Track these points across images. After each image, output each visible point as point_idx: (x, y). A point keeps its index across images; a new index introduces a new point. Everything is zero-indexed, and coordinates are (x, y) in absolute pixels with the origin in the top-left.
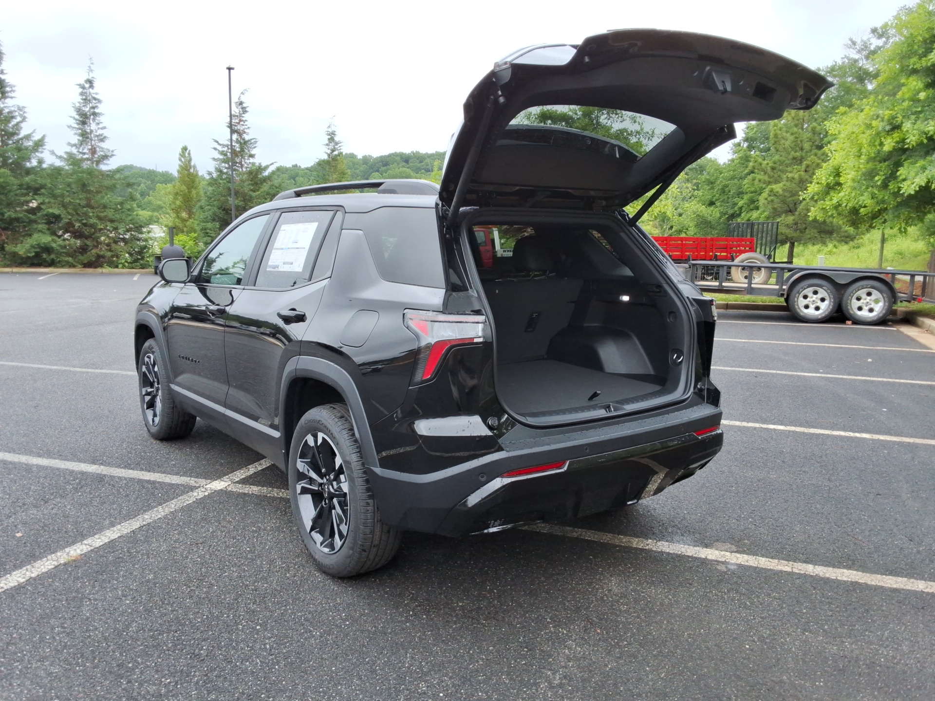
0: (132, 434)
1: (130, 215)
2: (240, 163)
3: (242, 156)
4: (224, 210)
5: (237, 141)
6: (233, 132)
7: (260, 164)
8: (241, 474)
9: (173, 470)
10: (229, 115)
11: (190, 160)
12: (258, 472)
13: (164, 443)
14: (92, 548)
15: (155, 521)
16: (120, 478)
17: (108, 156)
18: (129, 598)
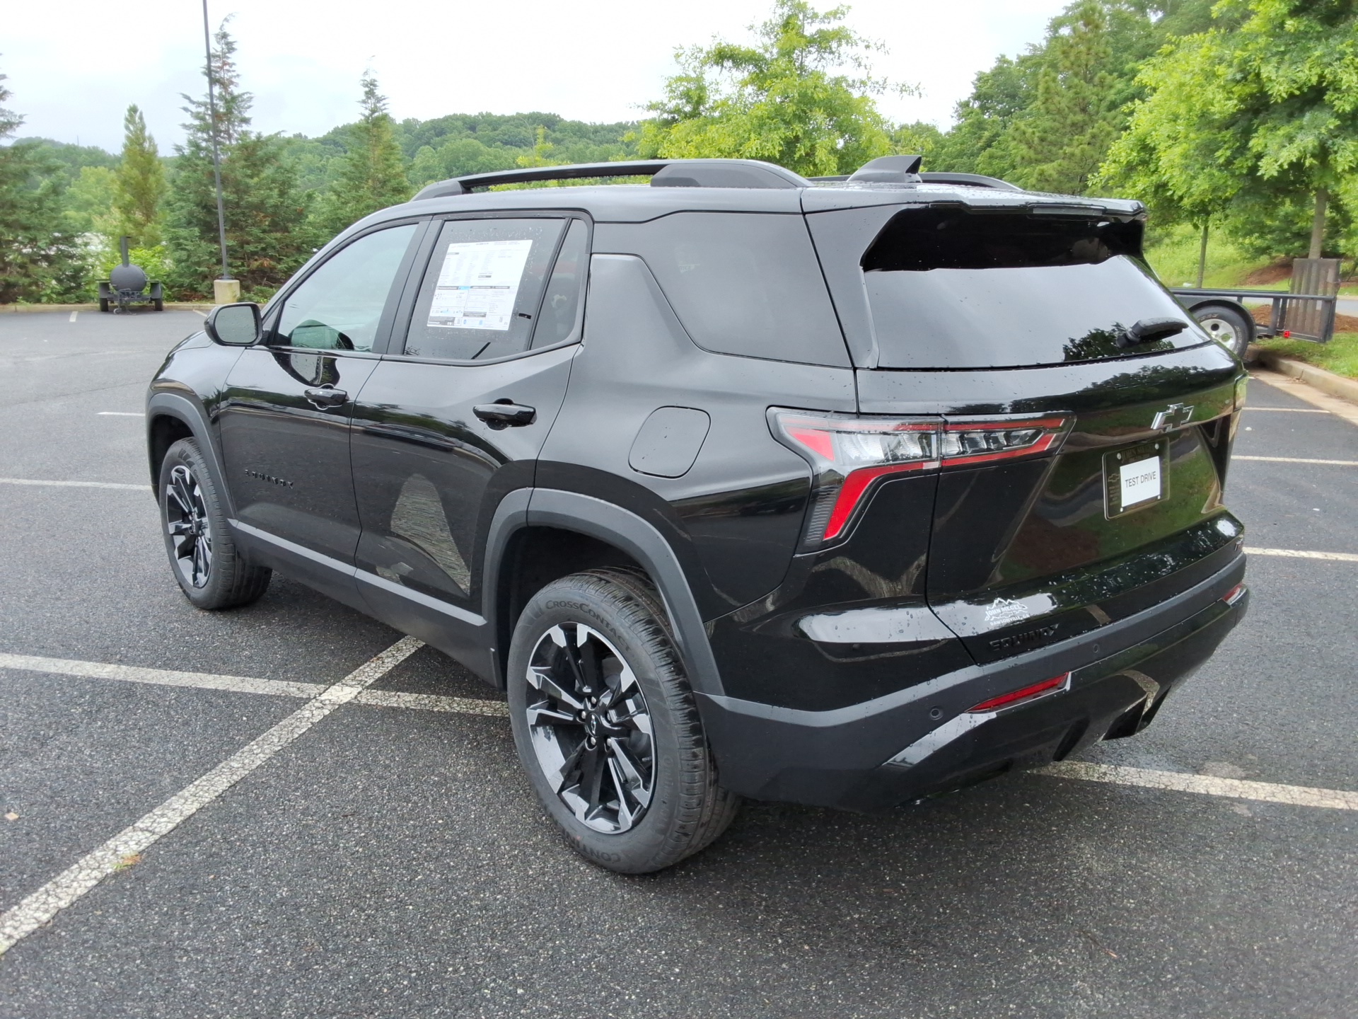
0: (156, 600)
1: (54, 218)
2: (227, 132)
3: (229, 120)
4: (205, 207)
5: (221, 97)
6: (213, 82)
7: (259, 134)
8: (373, 670)
9: (251, 668)
10: (205, 54)
11: (143, 128)
12: (399, 665)
13: (220, 616)
14: (156, 837)
15: (253, 774)
16: (161, 687)
17: (14, 123)
18: (259, 941)
